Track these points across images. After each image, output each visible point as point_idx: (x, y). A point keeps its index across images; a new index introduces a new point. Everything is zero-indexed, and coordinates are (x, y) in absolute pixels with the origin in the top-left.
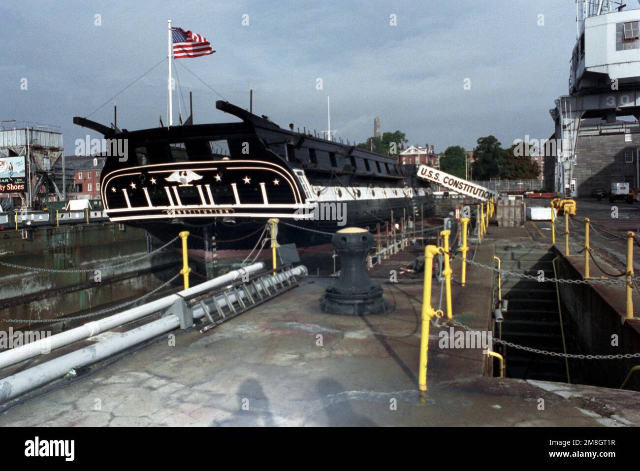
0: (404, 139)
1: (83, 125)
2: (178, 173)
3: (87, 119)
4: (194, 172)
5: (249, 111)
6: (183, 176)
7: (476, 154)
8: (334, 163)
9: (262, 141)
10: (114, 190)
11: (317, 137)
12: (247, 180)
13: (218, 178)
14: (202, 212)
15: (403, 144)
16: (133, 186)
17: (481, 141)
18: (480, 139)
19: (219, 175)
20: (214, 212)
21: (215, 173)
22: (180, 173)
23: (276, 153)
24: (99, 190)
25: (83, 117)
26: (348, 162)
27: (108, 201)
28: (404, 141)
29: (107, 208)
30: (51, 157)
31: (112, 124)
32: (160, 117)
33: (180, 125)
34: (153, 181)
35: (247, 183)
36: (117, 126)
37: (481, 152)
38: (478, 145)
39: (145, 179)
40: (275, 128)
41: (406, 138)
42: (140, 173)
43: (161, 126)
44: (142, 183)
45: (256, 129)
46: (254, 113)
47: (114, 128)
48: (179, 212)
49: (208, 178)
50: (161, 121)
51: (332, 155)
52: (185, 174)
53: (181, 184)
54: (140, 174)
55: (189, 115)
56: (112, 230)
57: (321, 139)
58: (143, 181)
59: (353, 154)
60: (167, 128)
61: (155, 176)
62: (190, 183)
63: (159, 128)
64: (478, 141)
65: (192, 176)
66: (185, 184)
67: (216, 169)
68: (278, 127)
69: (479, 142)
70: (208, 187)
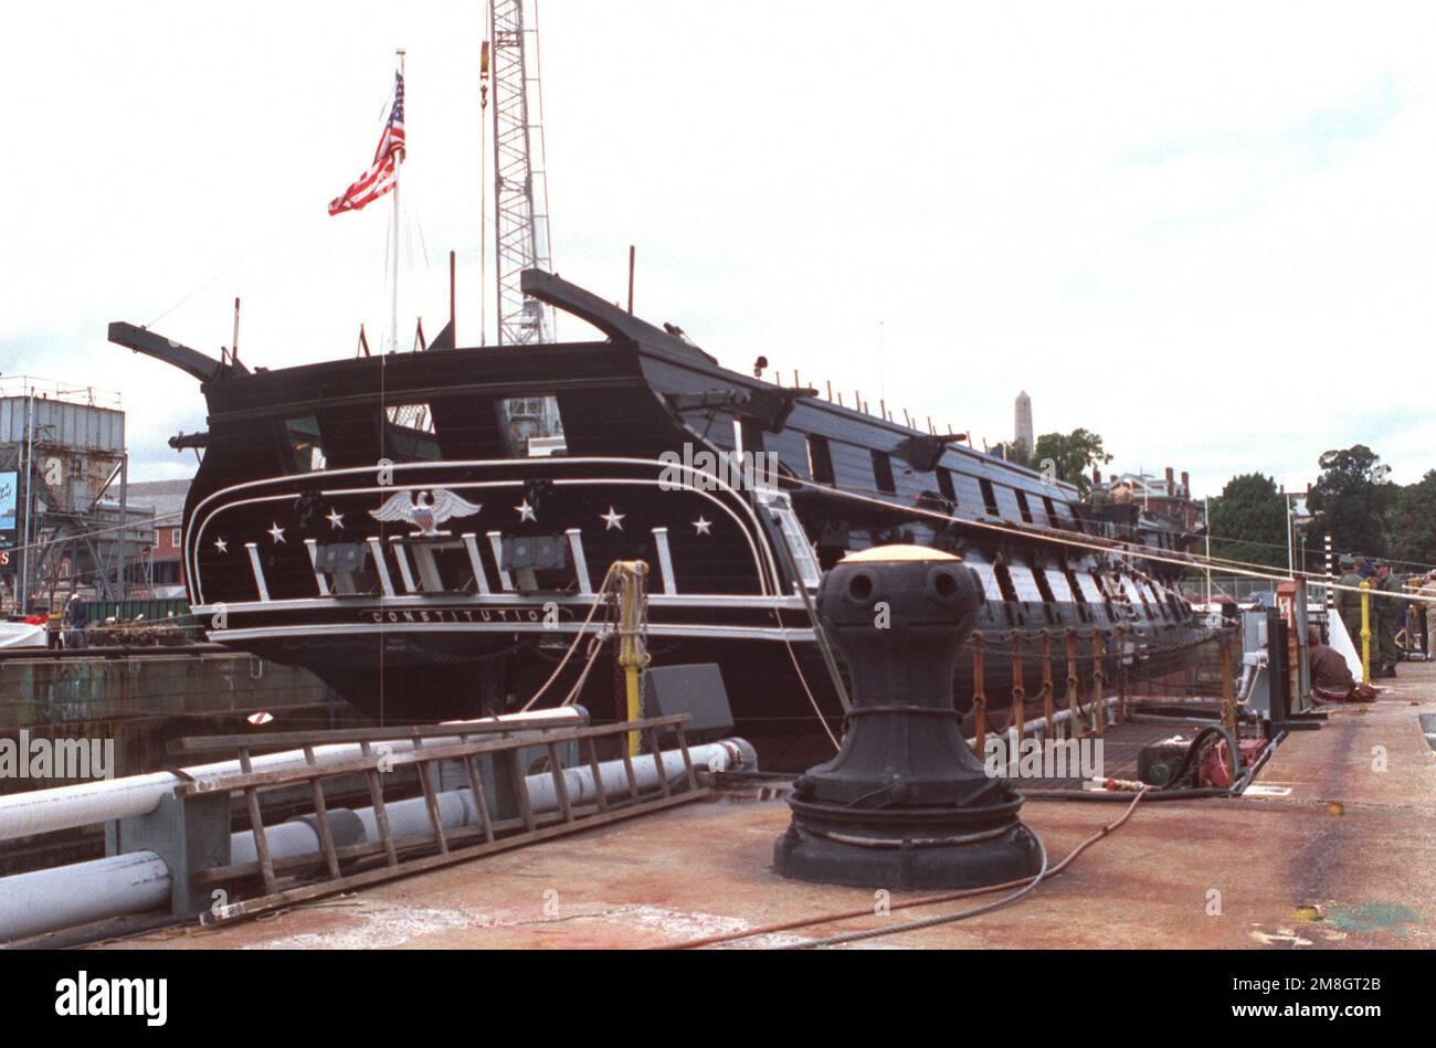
0: (1099, 450)
1: (136, 347)
2: (409, 493)
3: (148, 329)
4: (457, 491)
5: (624, 307)
6: (423, 506)
7: (1314, 497)
8: (886, 483)
9: (662, 400)
10: (221, 544)
11: (835, 401)
12: (613, 518)
13: (526, 510)
14: (477, 618)
15: (1096, 466)
16: (277, 532)
17: (1329, 460)
18: (1328, 454)
19: (529, 504)
20: (511, 617)
21: (516, 496)
22: (415, 496)
23: (705, 435)
24: (180, 545)
25: (138, 325)
26: (931, 482)
27: (202, 581)
28: (1099, 458)
29: (198, 602)
30: (90, 476)
31: (224, 349)
32: (362, 326)
33: (419, 349)
34: (335, 518)
35: (614, 528)
36: (239, 356)
37: (1331, 492)
38: (1323, 473)
39: (310, 512)
40: (704, 365)
41: (1106, 448)
42: (298, 495)
43: (363, 354)
44: (302, 525)
45: (644, 362)
46: (639, 313)
47: (229, 362)
48: (409, 616)
49: (495, 511)
50: (362, 337)
51: (881, 460)
52: (430, 500)
53: (416, 528)
54: (295, 499)
55: (448, 320)
56: (227, 678)
57: (849, 410)
58: (304, 516)
59: (944, 462)
60: (379, 358)
61: (340, 504)
62: (441, 527)
63: (358, 360)
64: (1322, 459)
65: (451, 505)
66: (428, 529)
67: (521, 483)
68: (714, 362)
69: (1324, 466)
70: (494, 535)
